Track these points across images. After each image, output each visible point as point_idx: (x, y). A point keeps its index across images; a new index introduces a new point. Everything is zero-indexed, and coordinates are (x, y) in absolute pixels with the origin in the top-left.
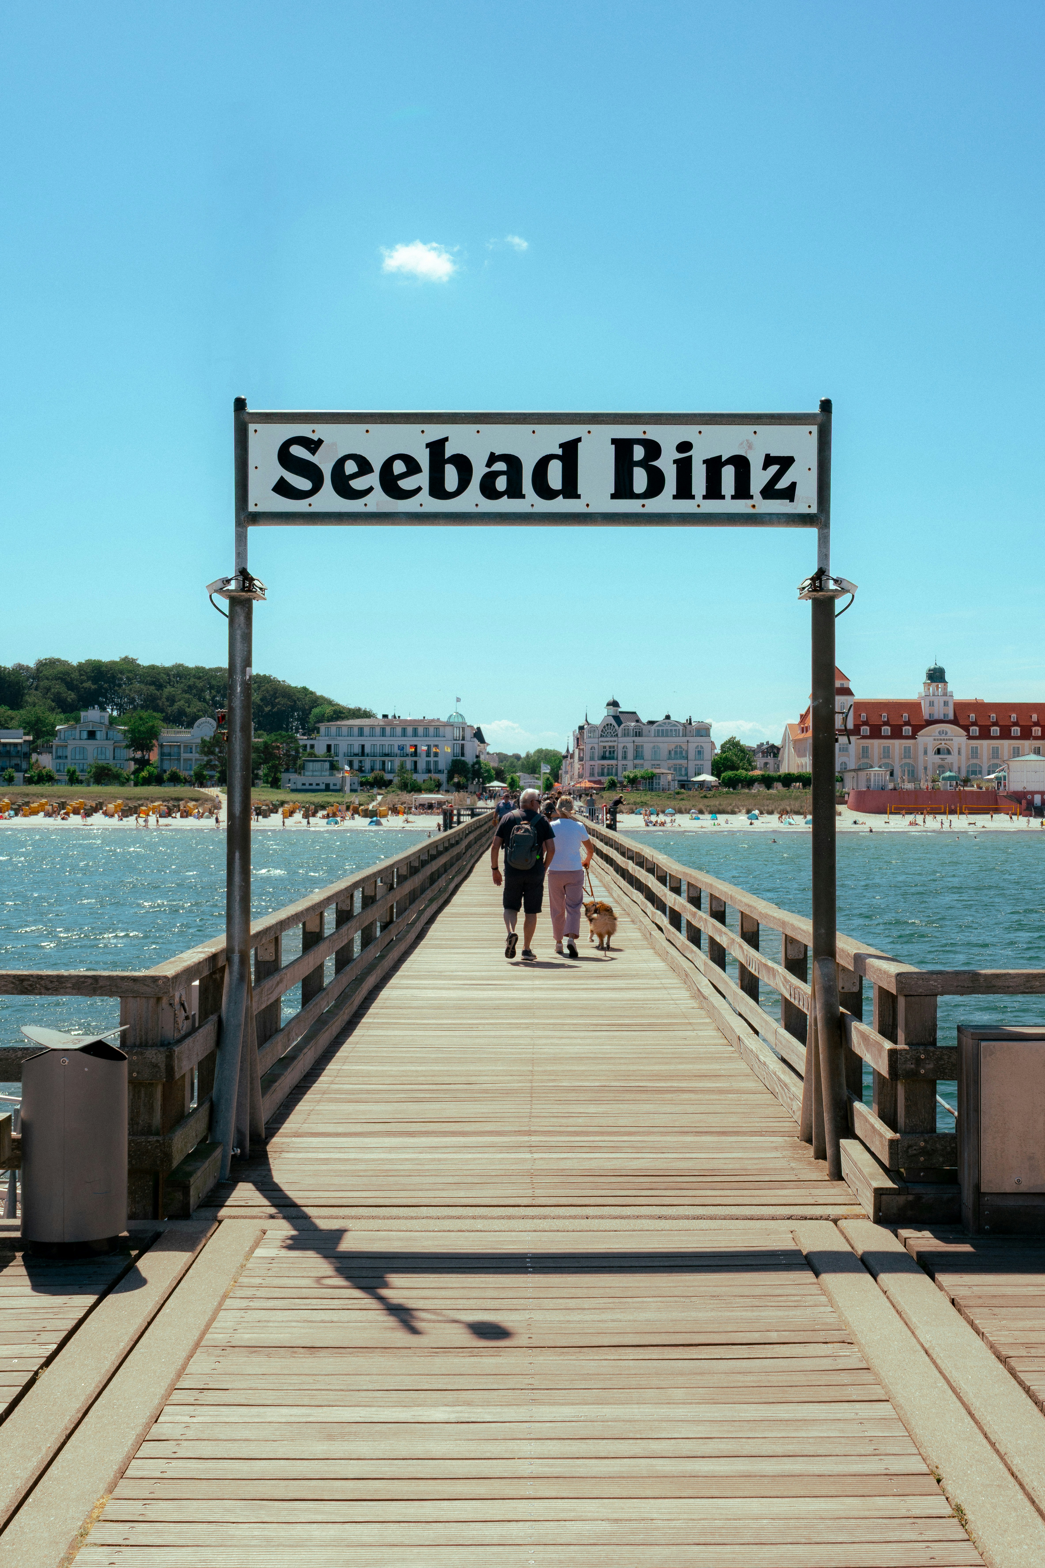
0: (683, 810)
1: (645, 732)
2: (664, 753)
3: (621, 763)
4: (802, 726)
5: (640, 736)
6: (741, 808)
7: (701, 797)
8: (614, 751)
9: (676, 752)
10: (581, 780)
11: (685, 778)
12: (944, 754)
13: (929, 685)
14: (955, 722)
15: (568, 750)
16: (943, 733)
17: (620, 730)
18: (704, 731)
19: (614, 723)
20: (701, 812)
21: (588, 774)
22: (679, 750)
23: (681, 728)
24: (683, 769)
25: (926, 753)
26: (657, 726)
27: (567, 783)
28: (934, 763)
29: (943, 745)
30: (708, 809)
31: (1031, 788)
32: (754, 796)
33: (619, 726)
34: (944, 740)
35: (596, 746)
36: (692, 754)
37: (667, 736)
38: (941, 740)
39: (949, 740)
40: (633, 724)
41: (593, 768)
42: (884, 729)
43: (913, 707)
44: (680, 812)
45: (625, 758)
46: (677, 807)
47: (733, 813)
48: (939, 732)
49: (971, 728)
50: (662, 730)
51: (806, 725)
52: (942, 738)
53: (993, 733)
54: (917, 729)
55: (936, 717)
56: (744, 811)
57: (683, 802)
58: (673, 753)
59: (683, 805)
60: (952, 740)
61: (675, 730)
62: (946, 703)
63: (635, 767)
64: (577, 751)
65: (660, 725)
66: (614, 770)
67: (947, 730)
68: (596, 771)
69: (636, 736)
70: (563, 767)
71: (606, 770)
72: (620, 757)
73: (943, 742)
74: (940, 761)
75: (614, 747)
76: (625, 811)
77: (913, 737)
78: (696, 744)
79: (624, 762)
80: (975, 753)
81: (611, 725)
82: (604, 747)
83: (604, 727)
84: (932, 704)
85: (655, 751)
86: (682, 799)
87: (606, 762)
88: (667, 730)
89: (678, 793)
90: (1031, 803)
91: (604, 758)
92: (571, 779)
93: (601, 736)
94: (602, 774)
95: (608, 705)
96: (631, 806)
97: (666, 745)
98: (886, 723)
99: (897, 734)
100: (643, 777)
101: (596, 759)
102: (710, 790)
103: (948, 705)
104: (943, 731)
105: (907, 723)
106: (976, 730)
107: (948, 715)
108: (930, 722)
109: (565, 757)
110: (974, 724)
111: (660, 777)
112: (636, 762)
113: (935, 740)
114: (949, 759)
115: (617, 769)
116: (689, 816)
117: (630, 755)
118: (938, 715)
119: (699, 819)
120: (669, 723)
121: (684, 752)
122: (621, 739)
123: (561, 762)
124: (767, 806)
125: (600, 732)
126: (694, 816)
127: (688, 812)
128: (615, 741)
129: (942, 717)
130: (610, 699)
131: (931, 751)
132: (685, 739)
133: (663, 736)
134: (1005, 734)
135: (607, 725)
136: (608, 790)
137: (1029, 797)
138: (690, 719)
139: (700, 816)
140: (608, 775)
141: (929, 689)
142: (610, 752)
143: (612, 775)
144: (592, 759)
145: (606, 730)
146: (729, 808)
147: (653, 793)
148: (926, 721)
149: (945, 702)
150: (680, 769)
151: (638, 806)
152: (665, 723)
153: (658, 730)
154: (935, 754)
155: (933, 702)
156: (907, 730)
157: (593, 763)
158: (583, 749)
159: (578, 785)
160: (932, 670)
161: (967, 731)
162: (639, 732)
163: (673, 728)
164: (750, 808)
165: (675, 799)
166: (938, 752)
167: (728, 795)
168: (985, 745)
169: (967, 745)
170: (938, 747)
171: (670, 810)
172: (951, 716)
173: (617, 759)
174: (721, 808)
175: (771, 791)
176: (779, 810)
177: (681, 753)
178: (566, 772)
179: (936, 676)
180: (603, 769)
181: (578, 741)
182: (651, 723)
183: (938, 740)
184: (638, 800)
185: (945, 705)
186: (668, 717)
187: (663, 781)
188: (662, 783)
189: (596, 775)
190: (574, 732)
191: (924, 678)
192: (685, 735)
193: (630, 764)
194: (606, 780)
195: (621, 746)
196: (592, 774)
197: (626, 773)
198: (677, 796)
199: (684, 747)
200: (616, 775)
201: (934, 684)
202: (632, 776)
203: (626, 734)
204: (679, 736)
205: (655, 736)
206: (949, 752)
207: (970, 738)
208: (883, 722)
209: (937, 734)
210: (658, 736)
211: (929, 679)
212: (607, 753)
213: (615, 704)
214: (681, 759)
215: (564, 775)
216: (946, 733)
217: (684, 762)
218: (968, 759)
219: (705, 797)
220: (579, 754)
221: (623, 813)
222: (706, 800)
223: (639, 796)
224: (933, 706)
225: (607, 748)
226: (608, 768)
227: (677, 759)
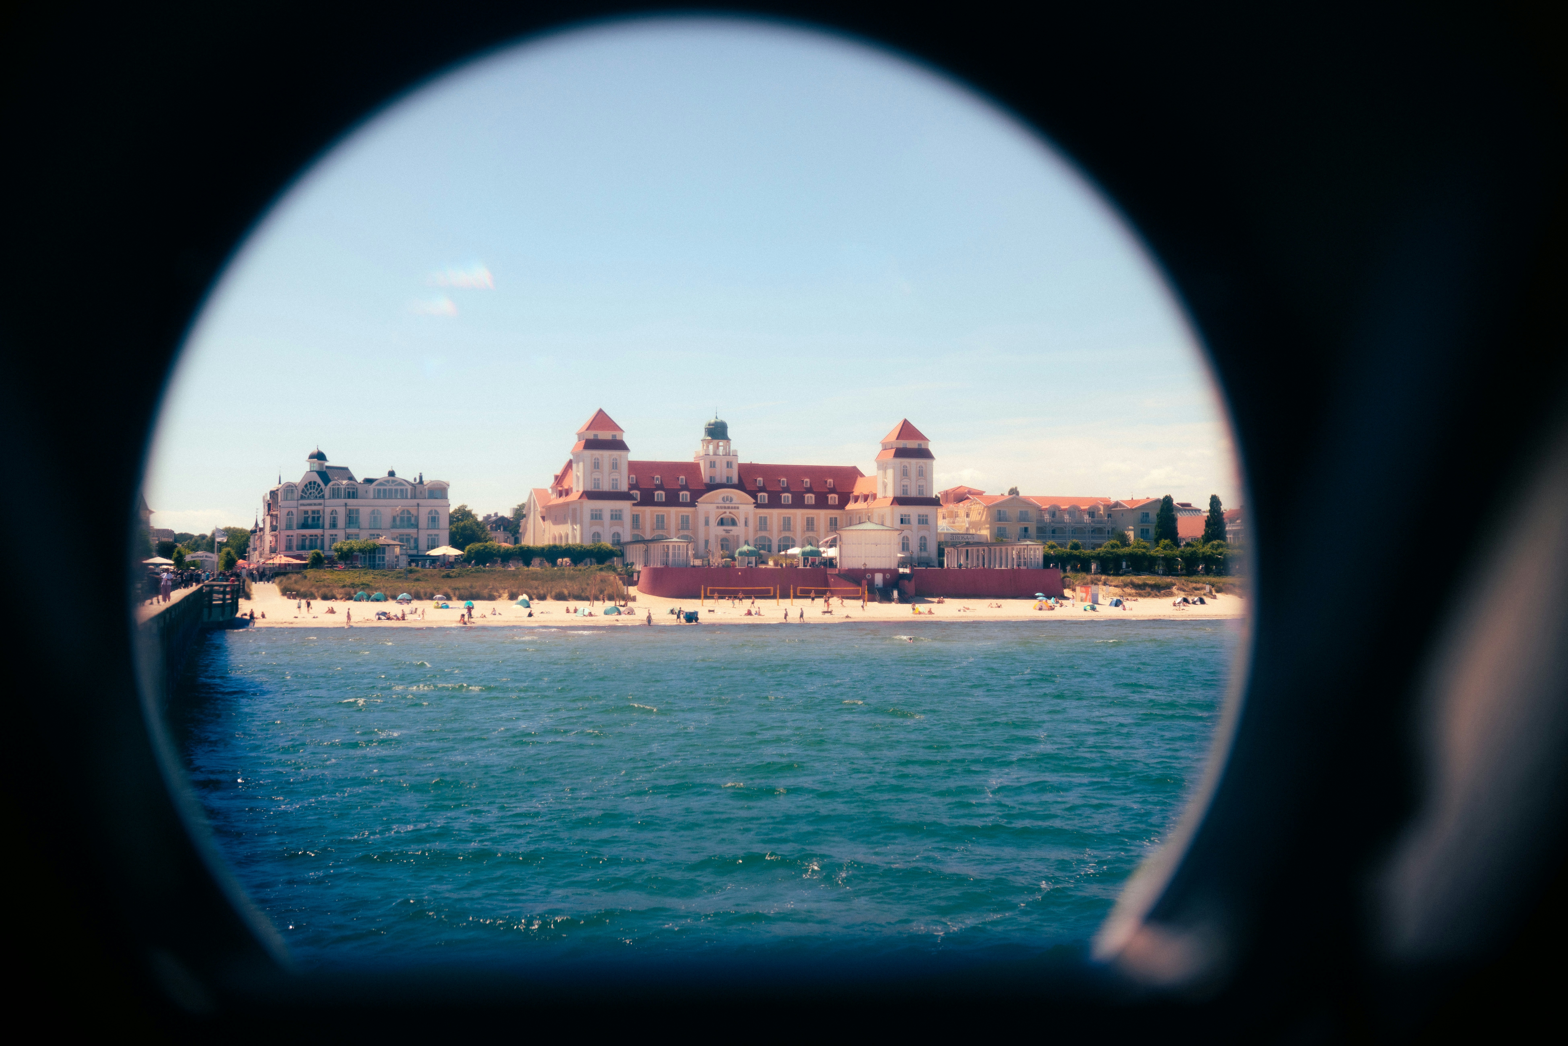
0: (422, 595)
1: (360, 493)
2: (386, 521)
3: (328, 532)
4: (560, 488)
5: (353, 498)
6: (501, 591)
7: (443, 577)
8: (318, 518)
9: (402, 519)
10: (273, 555)
11: (414, 552)
12: (728, 525)
13: (709, 442)
14: (740, 486)
15: (257, 524)
16: (727, 500)
17: (327, 491)
18: (439, 491)
19: (319, 480)
20: (449, 598)
21: (283, 547)
22: (406, 515)
23: (409, 487)
24: (412, 541)
25: (707, 523)
26: (377, 485)
27: (255, 560)
28: (717, 536)
29: (728, 514)
30: (457, 593)
31: (872, 564)
32: (514, 575)
33: (326, 484)
34: (729, 508)
35: (295, 511)
36: (423, 521)
37: (390, 498)
38: (725, 508)
39: (735, 508)
40: (344, 482)
41: (290, 540)
42: (658, 494)
43: (691, 469)
44: (418, 597)
45: (334, 525)
46: (413, 591)
47: (491, 598)
48: (723, 499)
49: (759, 495)
50: (385, 490)
51: (566, 487)
52: (726, 505)
53: (784, 501)
54: (697, 494)
55: (718, 481)
56: (506, 595)
57: (422, 584)
58: (398, 519)
59: (421, 587)
60: (738, 508)
61: (402, 490)
62: (729, 465)
63: (348, 537)
64: (268, 519)
65: (381, 484)
66: (319, 542)
67: (733, 496)
68: (295, 543)
69: (349, 498)
70: (251, 544)
71: (307, 542)
72: (327, 525)
73: (728, 511)
74: (724, 533)
75: (318, 512)
76: (339, 596)
77: (692, 504)
78: (430, 509)
79: (334, 532)
80: (763, 524)
81: (315, 483)
82: (306, 512)
83: (306, 486)
84: (713, 465)
85: (375, 517)
86: (417, 580)
87: (307, 532)
88: (390, 490)
89: (411, 571)
90: (871, 584)
91: (304, 526)
92: (261, 556)
93: (302, 498)
94: (303, 548)
95: (312, 457)
96: (347, 589)
97: (391, 508)
98: (660, 487)
99: (672, 500)
100: (360, 550)
101: (295, 526)
102: (452, 567)
103: (731, 467)
104: (727, 497)
105: (684, 488)
106: (763, 496)
107: (731, 478)
108: (712, 486)
109: (253, 532)
110: (762, 489)
111: (384, 550)
112: (349, 531)
113: (718, 507)
114: (735, 531)
115: (323, 540)
116: (434, 603)
117: (341, 521)
118: (720, 478)
119: (447, 607)
120: (393, 481)
121: (413, 519)
122: (328, 502)
123: (248, 539)
124: (536, 588)
125: (300, 493)
126: (441, 602)
127: (431, 597)
128: (320, 504)
129: (724, 481)
130: (314, 450)
131: (713, 522)
132: (415, 502)
133: (385, 498)
134: (798, 503)
135: (310, 483)
136: (312, 567)
137: (868, 576)
138: (421, 477)
139: (449, 603)
140: (311, 548)
141: (708, 447)
142: (313, 518)
143: (316, 548)
144: (289, 527)
145: (310, 489)
146: (485, 592)
147: (376, 572)
148: (706, 485)
149: (728, 463)
150: (408, 540)
151: (358, 589)
152: (388, 481)
153: (379, 490)
154: (718, 524)
155: (714, 462)
156: (685, 495)
157: (290, 533)
158: (276, 516)
159: (271, 562)
160: (712, 425)
161: (755, 497)
162: (353, 493)
163: (399, 487)
164: (514, 590)
165: (406, 579)
166: (722, 522)
167: (478, 574)
168: (775, 515)
169: (755, 514)
170: (722, 516)
171: (405, 595)
172: (735, 480)
173: (323, 528)
174: (474, 591)
175: (531, 568)
176: (553, 593)
177: (409, 519)
178: (255, 549)
179: (717, 431)
180: (304, 541)
181: (270, 506)
182: (369, 481)
183: (721, 508)
184: (357, 581)
185: (728, 467)
186: (392, 474)
187: (388, 557)
188: (387, 559)
189: (295, 548)
190: (264, 497)
191: (702, 434)
192: (414, 497)
193: (340, 533)
194: (309, 554)
195: (328, 510)
196: (289, 548)
197: (338, 545)
198: (409, 576)
199: (414, 512)
200: (322, 548)
201: (716, 441)
202: (345, 548)
203: (335, 494)
204: (407, 498)
205: (374, 498)
206: (733, 523)
207: (758, 506)
208: (656, 485)
209: (720, 500)
210: (379, 498)
211: (709, 435)
212: (310, 520)
213: (320, 456)
214: (408, 527)
215: (252, 553)
216: (731, 500)
217: (414, 531)
218: (756, 531)
219: (448, 576)
220: (271, 523)
221: (336, 599)
222: (449, 580)
223: (357, 575)
224: (714, 467)
225: (310, 513)
226: (311, 540)
227: (403, 527)
